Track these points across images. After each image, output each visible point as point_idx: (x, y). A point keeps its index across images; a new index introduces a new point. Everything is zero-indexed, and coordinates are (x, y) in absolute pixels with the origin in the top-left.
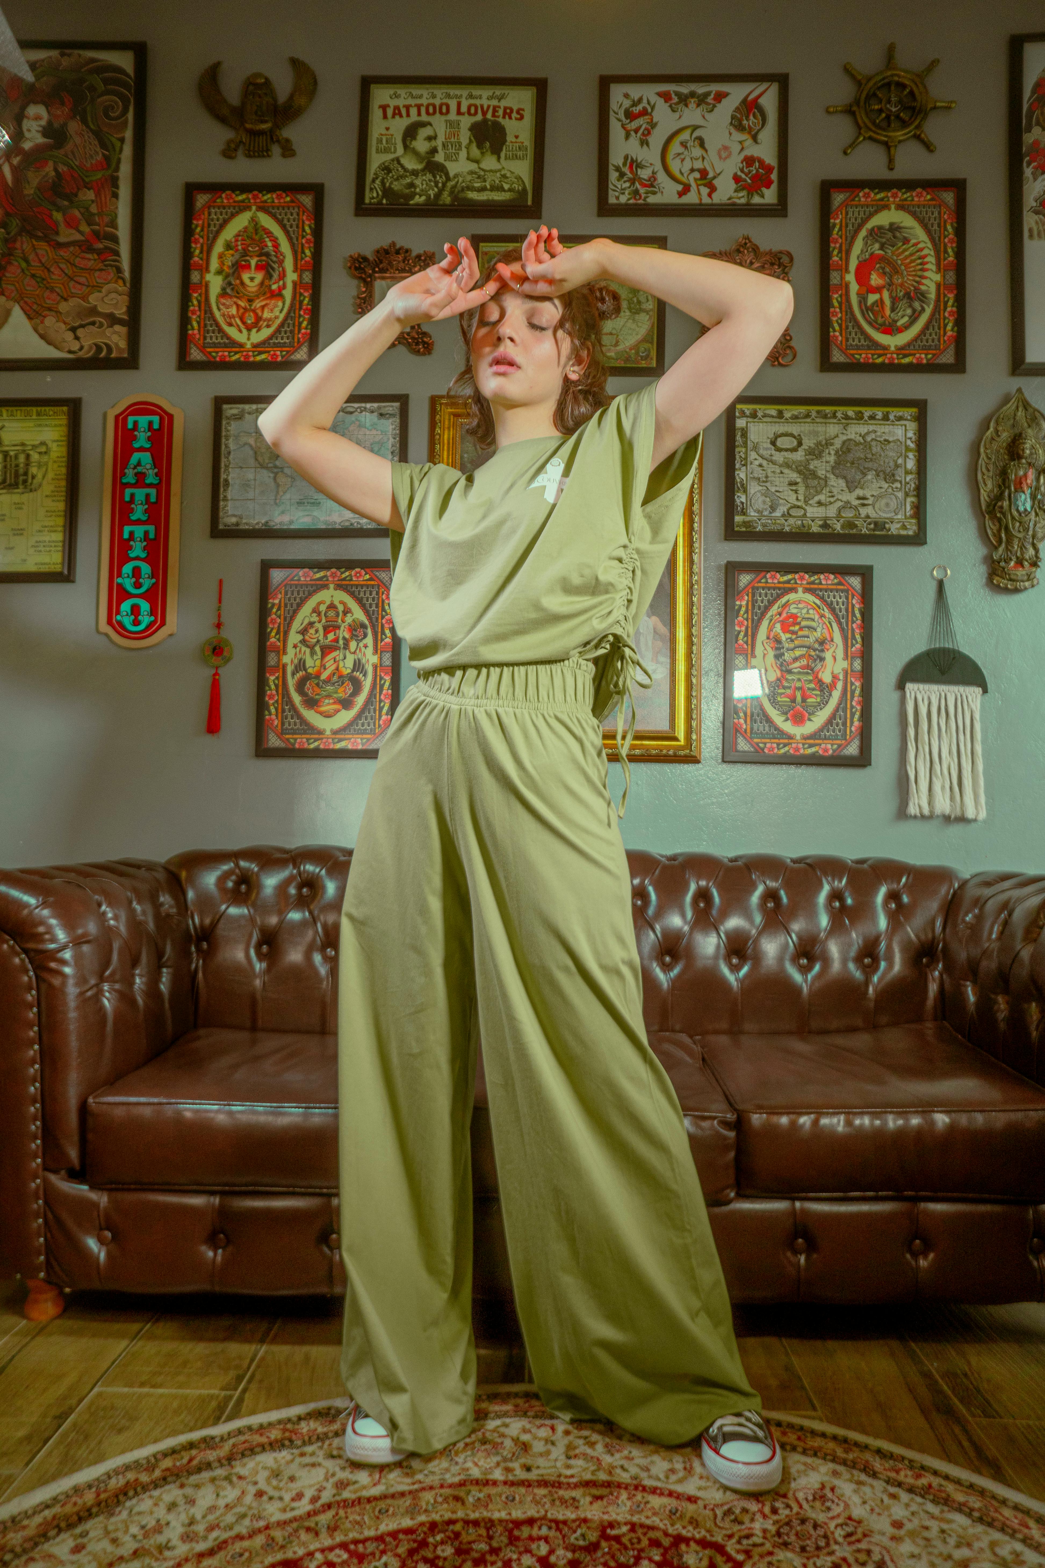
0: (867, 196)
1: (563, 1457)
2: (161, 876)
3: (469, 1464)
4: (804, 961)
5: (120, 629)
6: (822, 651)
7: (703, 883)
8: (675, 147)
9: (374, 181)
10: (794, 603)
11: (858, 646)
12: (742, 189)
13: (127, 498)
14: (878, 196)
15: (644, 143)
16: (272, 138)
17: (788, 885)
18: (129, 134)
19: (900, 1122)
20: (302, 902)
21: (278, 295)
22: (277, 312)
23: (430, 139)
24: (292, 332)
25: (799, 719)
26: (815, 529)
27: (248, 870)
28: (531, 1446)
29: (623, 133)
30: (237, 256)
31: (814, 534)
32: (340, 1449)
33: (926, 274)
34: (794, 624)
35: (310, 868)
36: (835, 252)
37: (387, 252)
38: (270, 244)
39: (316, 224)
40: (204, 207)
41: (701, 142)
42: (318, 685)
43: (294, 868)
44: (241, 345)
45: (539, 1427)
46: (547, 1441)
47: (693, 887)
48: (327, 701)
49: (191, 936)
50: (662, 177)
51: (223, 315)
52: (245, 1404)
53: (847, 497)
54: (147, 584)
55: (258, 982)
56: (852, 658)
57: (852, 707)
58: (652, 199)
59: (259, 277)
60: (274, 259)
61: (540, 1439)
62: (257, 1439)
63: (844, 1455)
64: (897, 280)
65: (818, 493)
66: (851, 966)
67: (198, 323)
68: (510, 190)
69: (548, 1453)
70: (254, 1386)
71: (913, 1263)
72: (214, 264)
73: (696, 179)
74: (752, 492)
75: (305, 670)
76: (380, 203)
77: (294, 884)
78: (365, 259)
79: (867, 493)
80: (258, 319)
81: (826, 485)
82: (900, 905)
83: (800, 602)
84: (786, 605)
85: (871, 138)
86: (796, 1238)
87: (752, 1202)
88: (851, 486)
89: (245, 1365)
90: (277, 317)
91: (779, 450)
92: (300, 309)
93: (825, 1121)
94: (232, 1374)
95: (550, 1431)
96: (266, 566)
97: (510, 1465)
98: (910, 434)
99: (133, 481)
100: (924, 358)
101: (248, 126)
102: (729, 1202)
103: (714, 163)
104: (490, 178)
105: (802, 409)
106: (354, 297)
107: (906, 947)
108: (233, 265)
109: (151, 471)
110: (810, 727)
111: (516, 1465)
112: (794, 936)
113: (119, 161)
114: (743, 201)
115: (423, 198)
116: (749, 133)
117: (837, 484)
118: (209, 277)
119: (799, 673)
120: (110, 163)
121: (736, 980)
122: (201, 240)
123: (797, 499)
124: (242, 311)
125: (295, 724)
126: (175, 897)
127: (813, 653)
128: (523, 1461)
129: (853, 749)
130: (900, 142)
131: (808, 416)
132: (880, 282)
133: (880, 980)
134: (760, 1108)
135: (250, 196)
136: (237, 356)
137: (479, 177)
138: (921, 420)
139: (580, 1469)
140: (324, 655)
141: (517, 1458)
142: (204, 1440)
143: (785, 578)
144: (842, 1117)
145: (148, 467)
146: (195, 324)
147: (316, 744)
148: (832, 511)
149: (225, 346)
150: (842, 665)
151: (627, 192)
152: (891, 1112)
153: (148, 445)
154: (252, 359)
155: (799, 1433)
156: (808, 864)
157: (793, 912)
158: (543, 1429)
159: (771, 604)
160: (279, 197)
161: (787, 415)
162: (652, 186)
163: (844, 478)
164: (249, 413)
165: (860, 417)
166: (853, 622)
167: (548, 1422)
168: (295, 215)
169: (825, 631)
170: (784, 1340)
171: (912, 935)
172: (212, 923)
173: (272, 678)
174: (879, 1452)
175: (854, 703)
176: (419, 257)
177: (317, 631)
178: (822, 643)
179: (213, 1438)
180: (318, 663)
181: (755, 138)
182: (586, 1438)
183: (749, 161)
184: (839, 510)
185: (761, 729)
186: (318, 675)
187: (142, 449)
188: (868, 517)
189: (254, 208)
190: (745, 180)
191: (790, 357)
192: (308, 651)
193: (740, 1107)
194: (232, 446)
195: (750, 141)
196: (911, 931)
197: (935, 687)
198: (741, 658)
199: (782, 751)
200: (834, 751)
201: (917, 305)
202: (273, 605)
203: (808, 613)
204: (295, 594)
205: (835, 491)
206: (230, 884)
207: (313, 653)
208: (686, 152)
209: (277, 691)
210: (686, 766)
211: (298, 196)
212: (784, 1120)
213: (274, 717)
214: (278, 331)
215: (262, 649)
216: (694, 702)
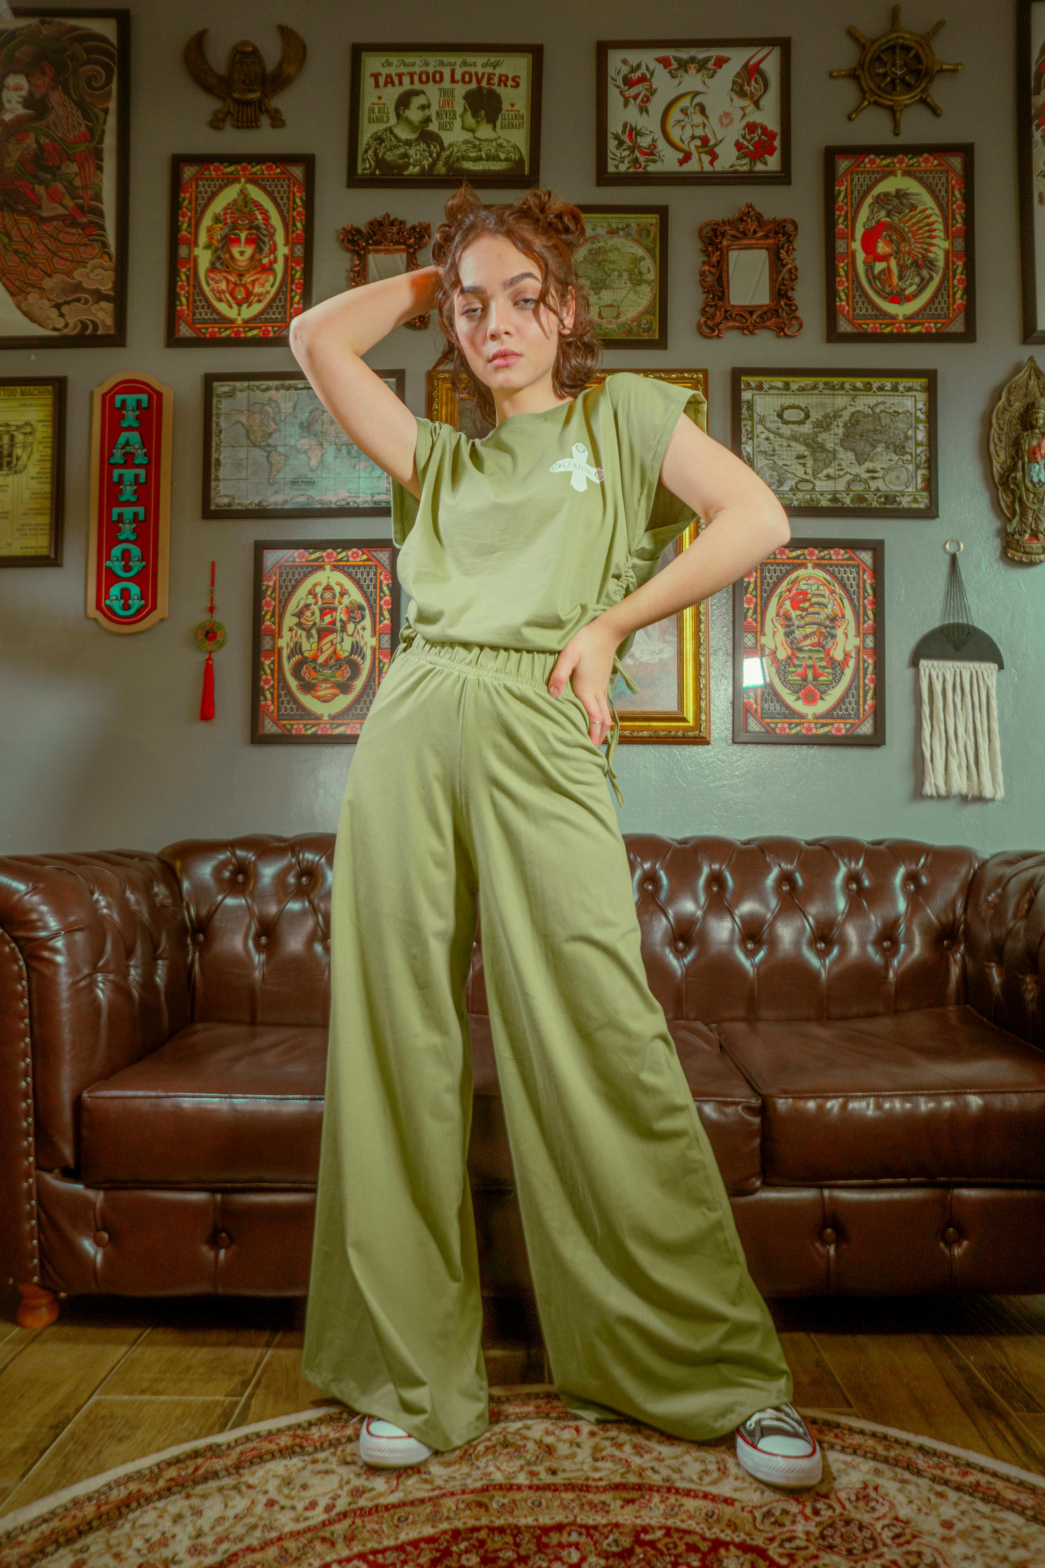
0: (872, 162)
1: (590, 1460)
2: (155, 865)
3: (492, 1469)
4: (822, 946)
5: (109, 613)
6: (834, 628)
7: (716, 867)
8: (675, 114)
9: (366, 151)
10: (803, 579)
11: (870, 622)
12: (745, 157)
13: (115, 479)
14: (884, 162)
15: (643, 110)
16: (261, 109)
17: (804, 867)
18: (112, 105)
19: (932, 1105)
20: (301, 892)
21: (268, 269)
22: (268, 286)
23: (423, 107)
24: (283, 307)
25: (810, 699)
26: (824, 503)
27: (245, 859)
28: (555, 1449)
29: (621, 100)
30: (226, 230)
31: (823, 508)
32: (354, 1455)
33: (934, 241)
34: (804, 600)
35: (309, 856)
36: (841, 220)
37: (380, 224)
38: (260, 217)
39: (307, 197)
40: (191, 179)
41: (702, 110)
42: (314, 668)
43: (293, 856)
44: (232, 321)
45: (563, 1429)
46: (571, 1443)
47: (706, 870)
48: (324, 685)
49: (186, 927)
50: (662, 144)
51: (213, 290)
52: (252, 1410)
53: (856, 470)
54: (137, 566)
55: (257, 974)
56: (864, 634)
57: (865, 685)
58: (652, 168)
59: (249, 251)
60: (265, 232)
61: (564, 1442)
62: (266, 1446)
63: (885, 1453)
64: (905, 248)
65: (827, 466)
66: (870, 949)
67: (187, 299)
68: (506, 160)
69: (573, 1456)
70: (260, 1391)
71: (947, 1251)
72: (203, 238)
73: (696, 147)
74: (759, 465)
75: (302, 653)
76: (373, 174)
77: (293, 873)
78: (358, 231)
79: (877, 466)
80: (249, 294)
81: (835, 458)
82: (919, 886)
83: (810, 578)
84: (795, 582)
85: (876, 103)
86: (825, 1228)
87: (778, 1191)
88: (860, 459)
89: (251, 1371)
90: (268, 292)
91: (786, 423)
92: (292, 283)
93: (854, 1105)
94: (237, 1379)
95: (575, 1433)
96: (260, 548)
97: (535, 1468)
98: (920, 405)
99: (121, 461)
100: (933, 327)
101: (236, 95)
102: (753, 1192)
103: (715, 130)
104: (486, 148)
105: (809, 381)
106: (347, 271)
107: (927, 929)
108: (222, 239)
109: (139, 451)
110: (822, 707)
111: (540, 1469)
112: (810, 919)
113: (103, 132)
114: (745, 168)
115: (417, 169)
116: (751, 99)
117: (846, 457)
118: (197, 251)
119: (810, 651)
120: (94, 135)
121: (752, 965)
122: (189, 214)
123: (805, 473)
124: (232, 286)
125: (292, 709)
126: (169, 887)
127: (824, 630)
128: (547, 1464)
129: (866, 728)
130: (906, 106)
131: (815, 387)
132: (887, 250)
133: (900, 964)
134: (785, 1093)
135: (239, 168)
136: (228, 332)
137: (474, 146)
138: (932, 390)
139: (608, 1471)
140: (321, 638)
141: (542, 1461)
142: (210, 1448)
143: (794, 554)
144: (872, 1100)
145: (137, 446)
146: (184, 300)
147: (314, 729)
148: (841, 485)
149: (215, 321)
150: (854, 642)
151: (626, 161)
152: (922, 1095)
153: (136, 425)
154: (243, 335)
155: (836, 1431)
156: (825, 847)
157: (809, 895)
158: (567, 1431)
159: (780, 580)
160: (269, 168)
161: (794, 387)
162: (652, 154)
163: (853, 450)
164: (241, 391)
165: (868, 388)
166: (865, 598)
167: (572, 1424)
168: (285, 187)
169: (836, 607)
170: (813, 1336)
171: (933, 917)
172: (208, 913)
173: (267, 662)
174: (921, 1449)
175: (867, 681)
176: (413, 228)
177: (313, 614)
178: (833, 619)
179: (219, 1446)
180: (315, 646)
181: (757, 104)
182: (613, 1439)
183: (751, 127)
184: (849, 484)
185: (772, 709)
186: (315, 659)
187: (130, 429)
188: (878, 490)
189: (243, 180)
190: (747, 148)
191: (796, 327)
192: (304, 634)
193: (764, 1092)
194: (223, 424)
195: (752, 108)
196: (931, 913)
197: (949, 664)
198: (750, 636)
199: (794, 731)
200: (847, 730)
201: (925, 273)
202: (268, 587)
203: (818, 589)
204: (291, 576)
205: (844, 464)
206: (227, 874)
207: (309, 636)
208: (686, 119)
209: (273, 675)
210: (695, 748)
211: (289, 168)
212: (811, 1105)
213: (269, 702)
214: (269, 306)
215: (257, 632)
216: (703, 681)
